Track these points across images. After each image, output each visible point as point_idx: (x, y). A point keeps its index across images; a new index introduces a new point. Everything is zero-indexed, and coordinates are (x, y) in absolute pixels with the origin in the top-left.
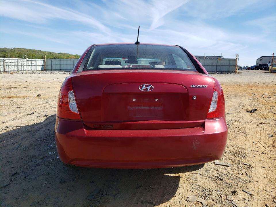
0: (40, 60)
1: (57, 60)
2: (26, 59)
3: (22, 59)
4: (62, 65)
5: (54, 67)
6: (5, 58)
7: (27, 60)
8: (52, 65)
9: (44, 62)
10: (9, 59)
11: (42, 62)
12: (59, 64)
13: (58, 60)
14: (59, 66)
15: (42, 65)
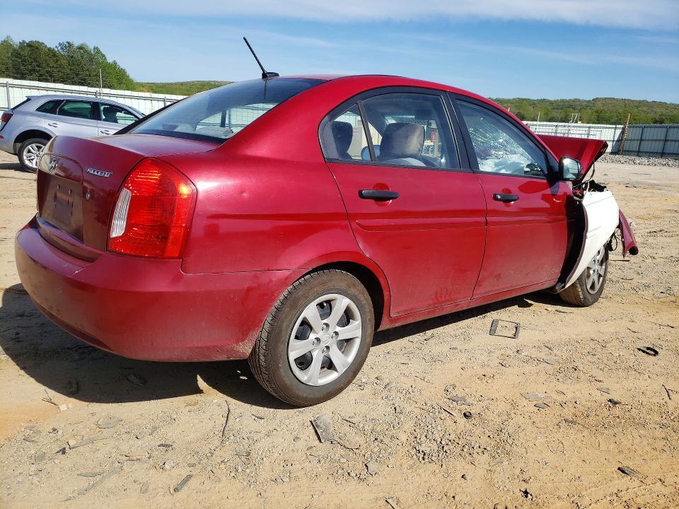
0: (614, 126)
1: (659, 127)
2: (576, 125)
3: (566, 124)
4: (672, 141)
5: (646, 146)
6: (531, 123)
7: (579, 127)
8: (641, 140)
9: (623, 133)
10: (538, 123)
11: (619, 132)
12: (663, 138)
13: (662, 127)
14: (662, 143)
15: (616, 139)
